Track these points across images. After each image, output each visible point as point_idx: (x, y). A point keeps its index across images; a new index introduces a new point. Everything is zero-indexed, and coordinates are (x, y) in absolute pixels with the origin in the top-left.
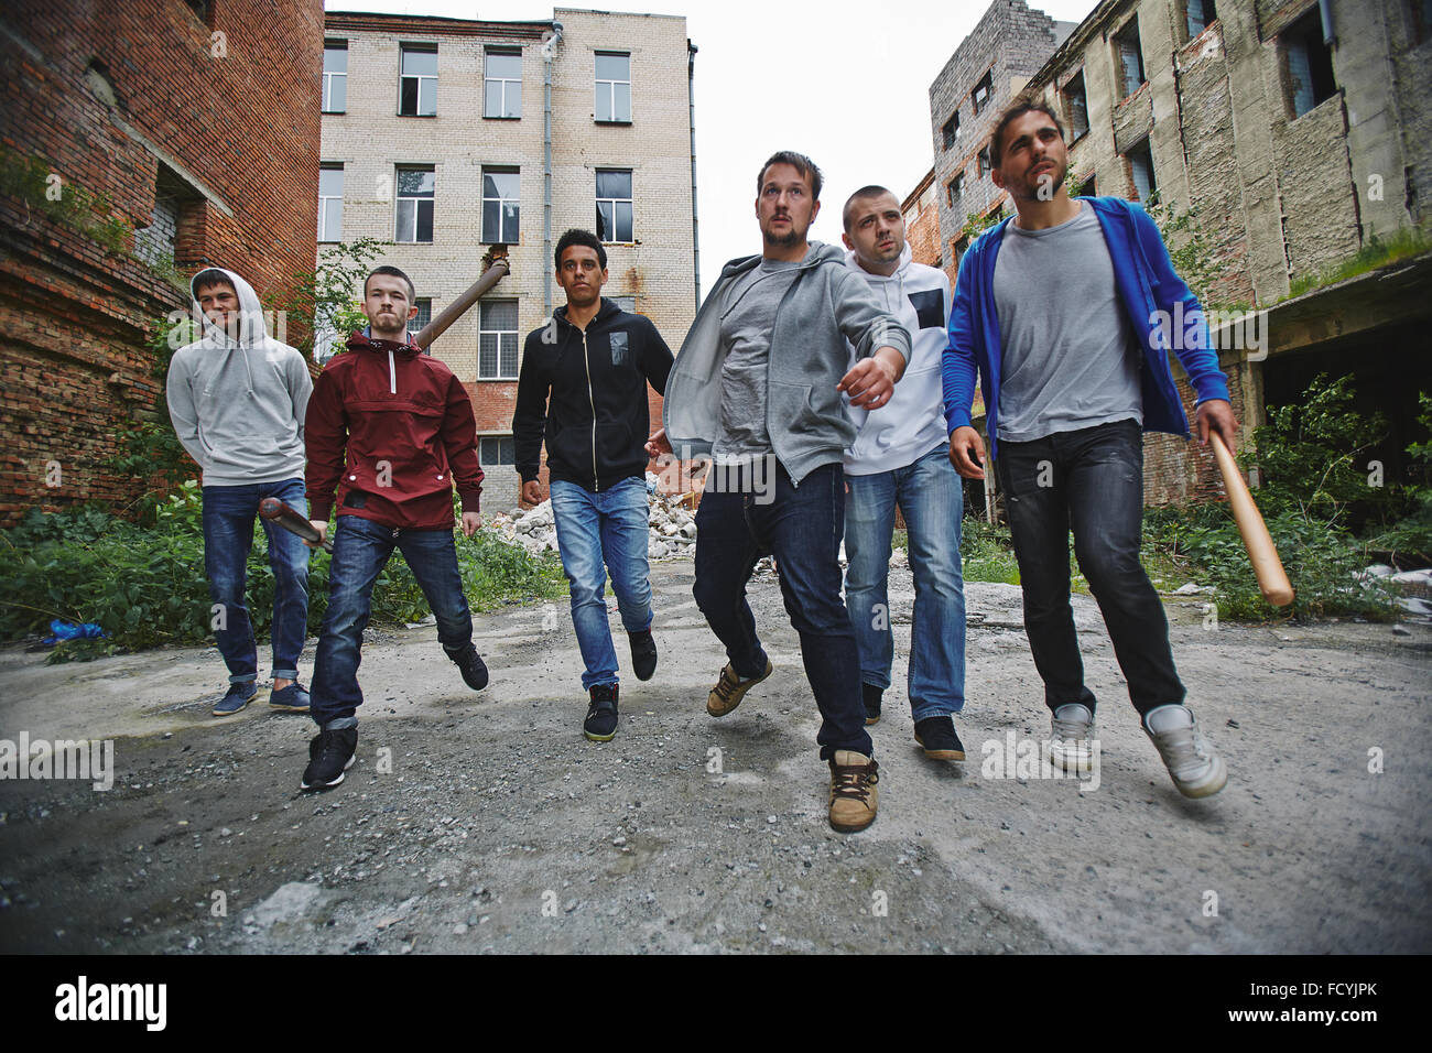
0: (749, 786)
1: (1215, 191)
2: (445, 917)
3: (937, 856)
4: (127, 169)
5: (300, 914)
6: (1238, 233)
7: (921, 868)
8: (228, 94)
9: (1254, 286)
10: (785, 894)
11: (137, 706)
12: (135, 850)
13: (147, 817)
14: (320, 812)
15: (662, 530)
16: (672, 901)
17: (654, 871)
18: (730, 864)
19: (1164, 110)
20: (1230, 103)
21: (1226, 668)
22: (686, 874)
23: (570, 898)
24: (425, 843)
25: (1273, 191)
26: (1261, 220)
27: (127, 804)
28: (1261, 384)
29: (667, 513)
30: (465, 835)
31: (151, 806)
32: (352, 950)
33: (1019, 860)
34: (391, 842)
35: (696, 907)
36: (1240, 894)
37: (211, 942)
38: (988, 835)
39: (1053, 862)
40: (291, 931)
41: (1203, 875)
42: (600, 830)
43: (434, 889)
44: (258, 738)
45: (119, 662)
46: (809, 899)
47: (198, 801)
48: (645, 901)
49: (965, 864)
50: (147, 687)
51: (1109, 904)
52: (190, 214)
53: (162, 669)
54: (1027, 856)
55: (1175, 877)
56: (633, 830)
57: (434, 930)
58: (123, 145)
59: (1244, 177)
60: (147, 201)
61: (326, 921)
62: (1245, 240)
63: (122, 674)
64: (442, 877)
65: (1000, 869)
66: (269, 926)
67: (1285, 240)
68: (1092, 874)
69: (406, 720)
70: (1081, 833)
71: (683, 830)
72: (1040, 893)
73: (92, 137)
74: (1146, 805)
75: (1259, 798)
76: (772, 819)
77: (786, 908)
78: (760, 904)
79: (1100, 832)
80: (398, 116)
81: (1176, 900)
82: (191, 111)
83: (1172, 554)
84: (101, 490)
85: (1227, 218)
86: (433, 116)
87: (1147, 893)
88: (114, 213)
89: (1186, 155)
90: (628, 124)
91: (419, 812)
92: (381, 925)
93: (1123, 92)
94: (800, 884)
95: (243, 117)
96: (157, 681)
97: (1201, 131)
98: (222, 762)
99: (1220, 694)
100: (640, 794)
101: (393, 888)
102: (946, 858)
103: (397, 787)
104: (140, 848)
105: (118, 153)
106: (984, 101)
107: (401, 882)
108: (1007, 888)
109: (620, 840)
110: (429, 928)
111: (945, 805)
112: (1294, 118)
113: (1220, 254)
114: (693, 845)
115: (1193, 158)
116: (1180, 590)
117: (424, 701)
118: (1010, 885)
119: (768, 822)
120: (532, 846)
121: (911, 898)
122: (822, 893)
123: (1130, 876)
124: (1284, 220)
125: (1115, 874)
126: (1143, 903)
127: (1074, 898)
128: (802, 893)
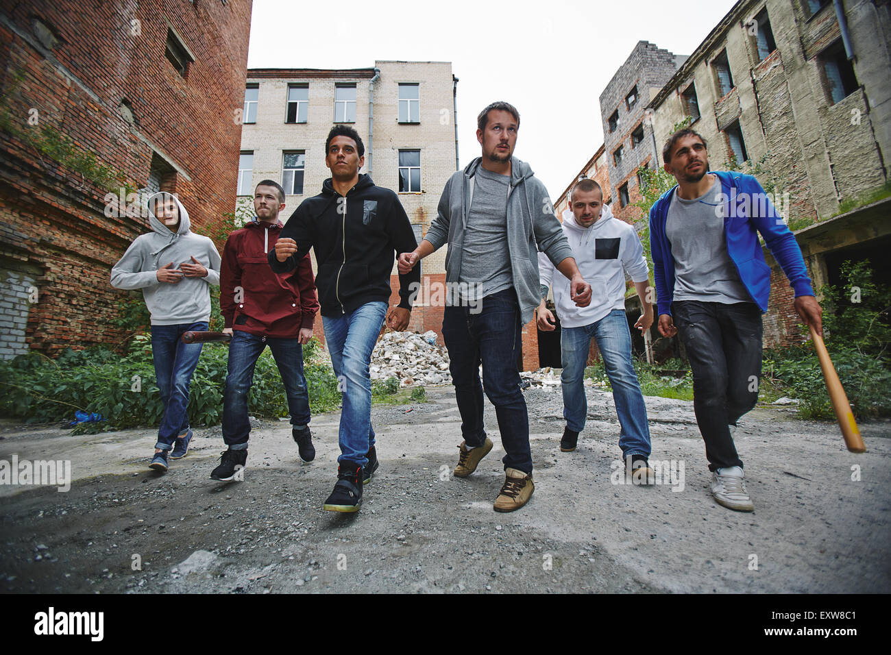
0: (485, 509)
1: (785, 150)
2: (291, 576)
3: (606, 551)
4: (137, 156)
5: (205, 569)
6: (802, 176)
7: (595, 558)
8: (193, 114)
9: (816, 208)
10: (504, 569)
11: (120, 458)
12: (112, 534)
13: (120, 517)
14: (220, 517)
15: (439, 367)
16: (432, 571)
17: (422, 555)
18: (470, 552)
19: (747, 103)
20: (790, 97)
21: (809, 447)
22: (442, 556)
23: (369, 568)
24: (281, 536)
25: (823, 148)
26: (817, 167)
27: (110, 509)
28: (825, 269)
29: (442, 356)
30: (306, 532)
31: (124, 511)
32: (233, 591)
33: (661, 555)
34: (262, 534)
35: (447, 575)
36: (815, 580)
37: (152, 582)
38: (640, 540)
39: (683, 557)
40: (198, 578)
41: (788, 568)
42: (390, 531)
43: (286, 560)
44: (187, 477)
45: (111, 435)
46: (520, 573)
47: (151, 509)
48: (415, 571)
49: (624, 557)
50: (126, 449)
51: (722, 583)
52: (168, 180)
53: (135, 439)
54: (667, 553)
55: (768, 569)
56: (410, 532)
57: (284, 583)
58: (135, 143)
59: (803, 141)
60: (145, 174)
61: (219, 574)
62: (807, 180)
63: (113, 441)
64: (291, 554)
65: (648, 560)
66: (186, 574)
67: (834, 178)
68: (710, 565)
69: (275, 470)
70: (703, 541)
71: (442, 533)
72: (674, 575)
73: (120, 140)
74: (750, 526)
75: (830, 524)
76: (499, 527)
77: (505, 577)
78: (487, 575)
79: (717, 541)
80: (285, 123)
81: (768, 582)
82: (172, 124)
83: (771, 379)
84: (109, 338)
85: (794, 167)
86: (305, 123)
87: (748, 577)
88: (128, 180)
89: (764, 129)
90: (418, 124)
91: (280, 519)
92: (253, 578)
93: (720, 94)
94: (515, 564)
95: (200, 126)
96: (132, 445)
97: (772, 115)
98: (166, 489)
99: (804, 462)
100: (416, 512)
101: (260, 558)
102: (610, 552)
103: (267, 505)
104: (116, 532)
105: (132, 148)
106: (633, 103)
107: (266, 556)
108: (652, 571)
109: (402, 537)
110: (281, 581)
111: (613, 523)
112: (832, 105)
113: (791, 189)
114: (448, 541)
115: (768, 131)
116: (777, 402)
117: (286, 460)
118: (653, 569)
119: (496, 529)
120: (347, 539)
121: (587, 575)
122: (528, 570)
123: (737, 567)
124: (832, 166)
125: (726, 566)
126: (745, 584)
127: (697, 578)
128: (515, 569)
